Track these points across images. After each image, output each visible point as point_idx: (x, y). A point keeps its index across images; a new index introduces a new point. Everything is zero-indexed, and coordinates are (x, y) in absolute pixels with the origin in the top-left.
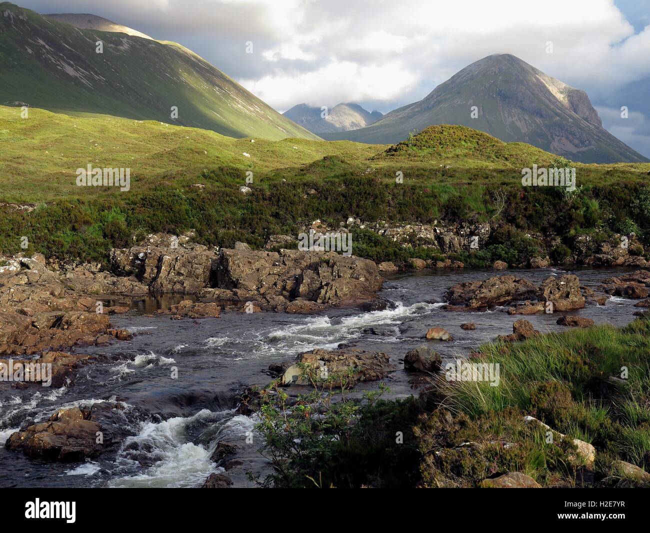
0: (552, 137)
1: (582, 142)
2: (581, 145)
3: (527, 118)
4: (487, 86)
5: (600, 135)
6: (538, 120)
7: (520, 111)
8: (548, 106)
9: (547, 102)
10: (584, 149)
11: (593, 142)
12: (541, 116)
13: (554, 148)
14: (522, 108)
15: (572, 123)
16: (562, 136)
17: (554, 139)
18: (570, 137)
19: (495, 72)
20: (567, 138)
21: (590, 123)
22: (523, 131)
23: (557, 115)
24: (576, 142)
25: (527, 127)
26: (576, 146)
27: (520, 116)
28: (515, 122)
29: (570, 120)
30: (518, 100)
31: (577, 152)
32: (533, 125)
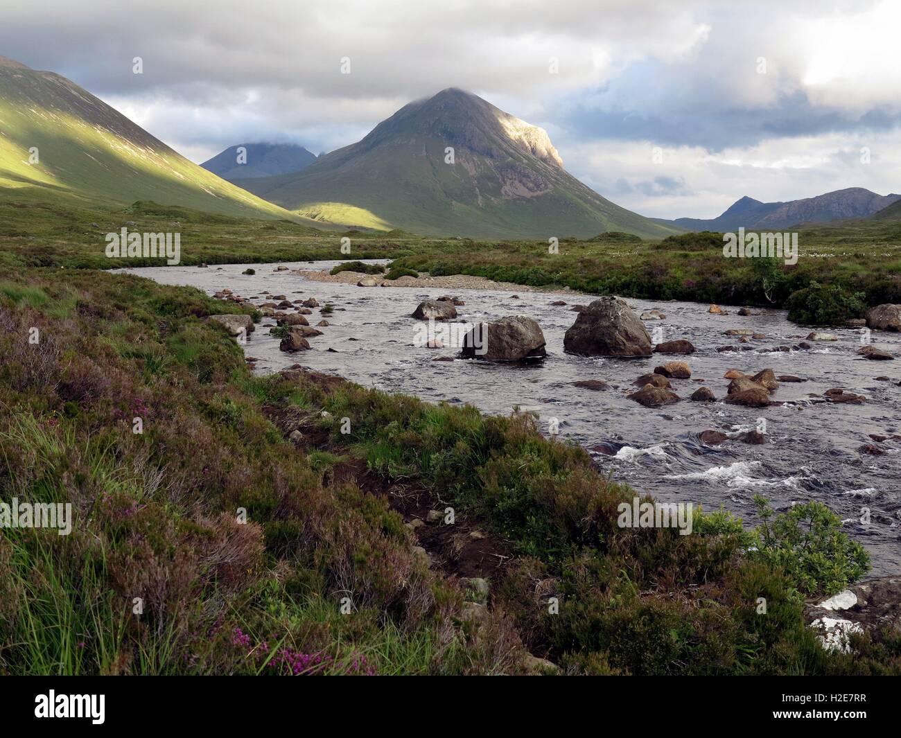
0: (503, 180)
1: (538, 186)
2: (535, 189)
3: (475, 159)
4: (432, 123)
5: (558, 177)
6: (488, 161)
7: (468, 151)
8: (500, 146)
9: (500, 141)
10: (539, 193)
11: (550, 186)
12: (492, 156)
13: (506, 192)
14: (471, 149)
15: (526, 164)
16: (515, 179)
17: (505, 183)
18: (524, 179)
19: (441, 108)
20: (520, 181)
21: (549, 165)
22: (471, 174)
23: (511, 155)
24: (531, 185)
25: (476, 169)
26: (530, 190)
27: (468, 157)
28: (463, 164)
29: (525, 161)
30: (465, 139)
31: (532, 197)
32: (482, 167)
